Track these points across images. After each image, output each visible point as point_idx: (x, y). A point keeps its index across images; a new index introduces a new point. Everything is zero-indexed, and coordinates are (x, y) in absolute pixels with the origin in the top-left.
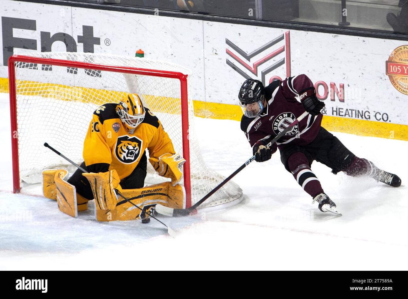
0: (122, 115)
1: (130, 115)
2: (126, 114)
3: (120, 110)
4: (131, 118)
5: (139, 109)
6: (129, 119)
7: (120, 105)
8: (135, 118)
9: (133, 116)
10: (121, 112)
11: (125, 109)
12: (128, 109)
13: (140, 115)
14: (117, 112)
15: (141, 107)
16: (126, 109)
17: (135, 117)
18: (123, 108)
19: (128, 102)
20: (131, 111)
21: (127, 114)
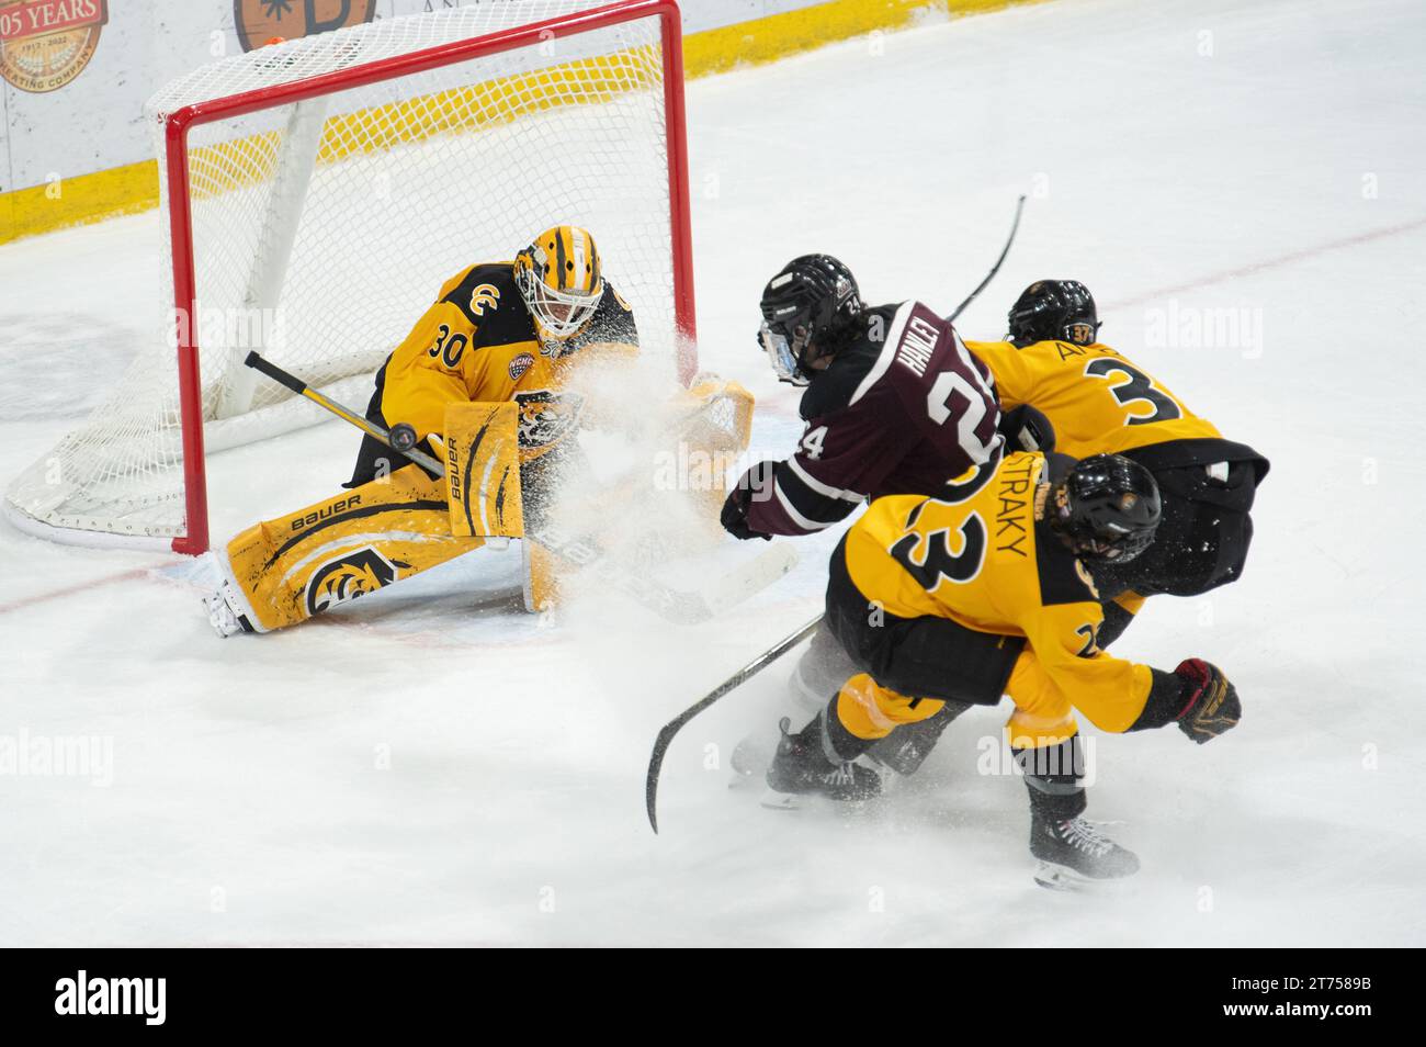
0: (527, 286)
1: (549, 287)
2: (538, 287)
3: (525, 270)
4: (548, 298)
5: (579, 276)
6: (545, 302)
7: (528, 255)
8: (561, 301)
9: (557, 295)
10: (526, 278)
11: (537, 267)
12: (547, 268)
13: (579, 293)
14: (517, 276)
15: (588, 268)
16: (540, 268)
17: (562, 298)
18: (531, 264)
19: (551, 246)
20: (553, 275)
21: (541, 283)
